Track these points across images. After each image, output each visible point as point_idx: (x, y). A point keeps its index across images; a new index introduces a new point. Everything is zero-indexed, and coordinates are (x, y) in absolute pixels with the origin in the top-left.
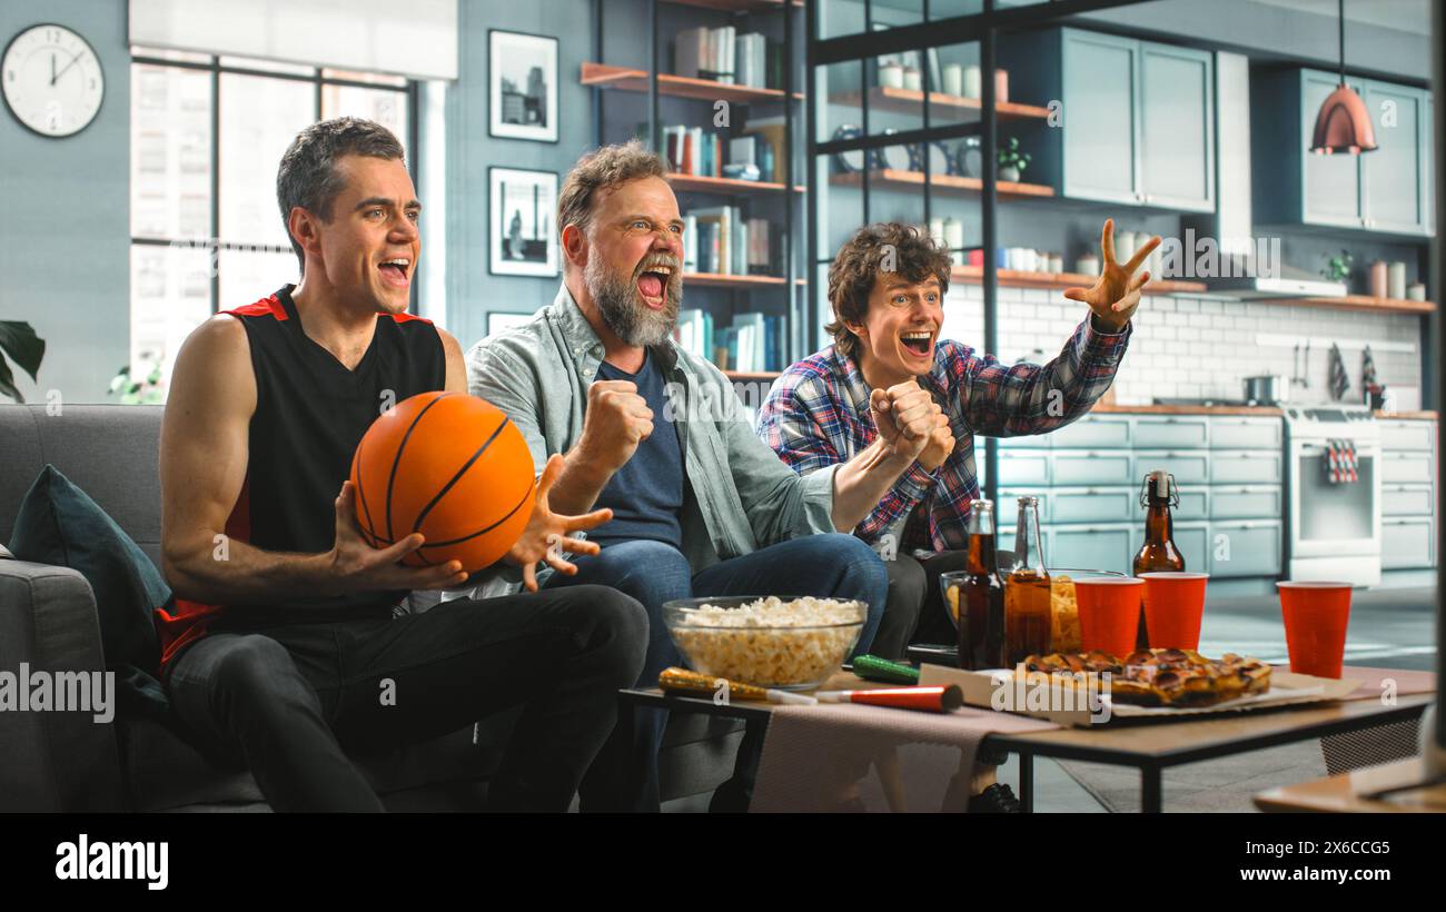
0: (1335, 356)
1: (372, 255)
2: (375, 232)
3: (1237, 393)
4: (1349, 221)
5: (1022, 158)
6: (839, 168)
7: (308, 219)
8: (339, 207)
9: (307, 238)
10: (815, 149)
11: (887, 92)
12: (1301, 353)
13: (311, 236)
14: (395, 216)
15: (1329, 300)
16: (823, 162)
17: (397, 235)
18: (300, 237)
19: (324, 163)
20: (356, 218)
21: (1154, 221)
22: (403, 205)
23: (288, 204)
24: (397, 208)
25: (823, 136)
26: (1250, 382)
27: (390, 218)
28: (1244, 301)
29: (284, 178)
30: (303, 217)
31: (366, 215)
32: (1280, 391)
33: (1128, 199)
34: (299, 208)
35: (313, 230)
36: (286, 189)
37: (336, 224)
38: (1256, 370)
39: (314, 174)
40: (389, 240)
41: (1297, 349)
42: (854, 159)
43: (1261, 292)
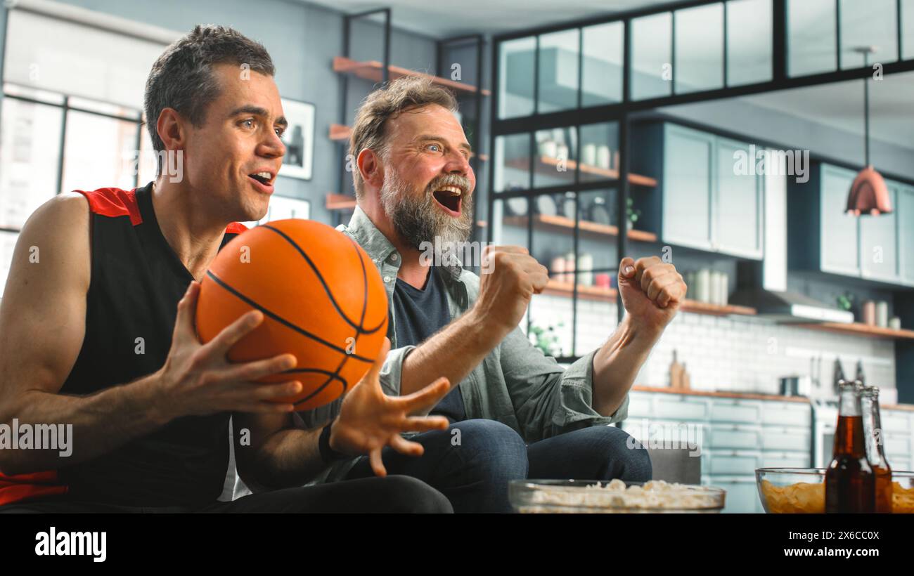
0: (838, 367)
1: (240, 164)
2: (245, 142)
3: (774, 388)
4: (851, 271)
5: (634, 212)
6: (508, 212)
7: (177, 121)
8: (213, 113)
9: (174, 140)
10: (493, 196)
11: (545, 160)
12: (816, 363)
13: (178, 138)
14: (266, 129)
15: (838, 326)
16: (498, 205)
17: (266, 149)
18: (167, 137)
19: (203, 68)
20: (229, 124)
21: (720, 264)
22: (274, 120)
23: (157, 106)
24: (268, 121)
25: (499, 187)
26: (783, 382)
27: (261, 129)
28: (780, 323)
29: (157, 79)
30: (173, 118)
31: (239, 124)
32: (805, 387)
33: (705, 246)
34: (170, 109)
35: (181, 133)
36: (157, 90)
37: (207, 130)
38: (787, 372)
39: (190, 78)
40: (258, 153)
41: (812, 359)
42: (519, 205)
43: (797, 317)
